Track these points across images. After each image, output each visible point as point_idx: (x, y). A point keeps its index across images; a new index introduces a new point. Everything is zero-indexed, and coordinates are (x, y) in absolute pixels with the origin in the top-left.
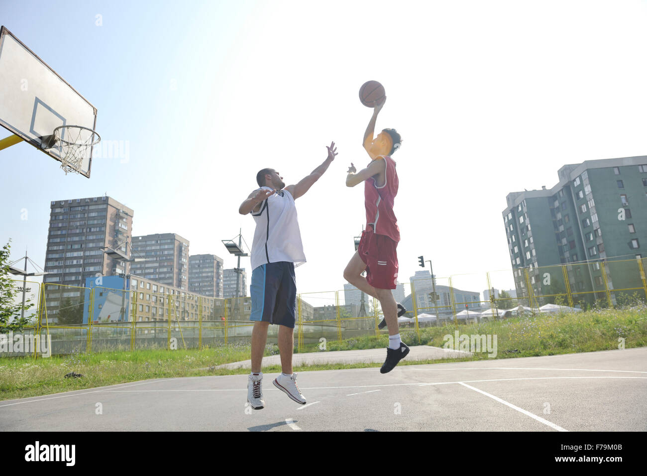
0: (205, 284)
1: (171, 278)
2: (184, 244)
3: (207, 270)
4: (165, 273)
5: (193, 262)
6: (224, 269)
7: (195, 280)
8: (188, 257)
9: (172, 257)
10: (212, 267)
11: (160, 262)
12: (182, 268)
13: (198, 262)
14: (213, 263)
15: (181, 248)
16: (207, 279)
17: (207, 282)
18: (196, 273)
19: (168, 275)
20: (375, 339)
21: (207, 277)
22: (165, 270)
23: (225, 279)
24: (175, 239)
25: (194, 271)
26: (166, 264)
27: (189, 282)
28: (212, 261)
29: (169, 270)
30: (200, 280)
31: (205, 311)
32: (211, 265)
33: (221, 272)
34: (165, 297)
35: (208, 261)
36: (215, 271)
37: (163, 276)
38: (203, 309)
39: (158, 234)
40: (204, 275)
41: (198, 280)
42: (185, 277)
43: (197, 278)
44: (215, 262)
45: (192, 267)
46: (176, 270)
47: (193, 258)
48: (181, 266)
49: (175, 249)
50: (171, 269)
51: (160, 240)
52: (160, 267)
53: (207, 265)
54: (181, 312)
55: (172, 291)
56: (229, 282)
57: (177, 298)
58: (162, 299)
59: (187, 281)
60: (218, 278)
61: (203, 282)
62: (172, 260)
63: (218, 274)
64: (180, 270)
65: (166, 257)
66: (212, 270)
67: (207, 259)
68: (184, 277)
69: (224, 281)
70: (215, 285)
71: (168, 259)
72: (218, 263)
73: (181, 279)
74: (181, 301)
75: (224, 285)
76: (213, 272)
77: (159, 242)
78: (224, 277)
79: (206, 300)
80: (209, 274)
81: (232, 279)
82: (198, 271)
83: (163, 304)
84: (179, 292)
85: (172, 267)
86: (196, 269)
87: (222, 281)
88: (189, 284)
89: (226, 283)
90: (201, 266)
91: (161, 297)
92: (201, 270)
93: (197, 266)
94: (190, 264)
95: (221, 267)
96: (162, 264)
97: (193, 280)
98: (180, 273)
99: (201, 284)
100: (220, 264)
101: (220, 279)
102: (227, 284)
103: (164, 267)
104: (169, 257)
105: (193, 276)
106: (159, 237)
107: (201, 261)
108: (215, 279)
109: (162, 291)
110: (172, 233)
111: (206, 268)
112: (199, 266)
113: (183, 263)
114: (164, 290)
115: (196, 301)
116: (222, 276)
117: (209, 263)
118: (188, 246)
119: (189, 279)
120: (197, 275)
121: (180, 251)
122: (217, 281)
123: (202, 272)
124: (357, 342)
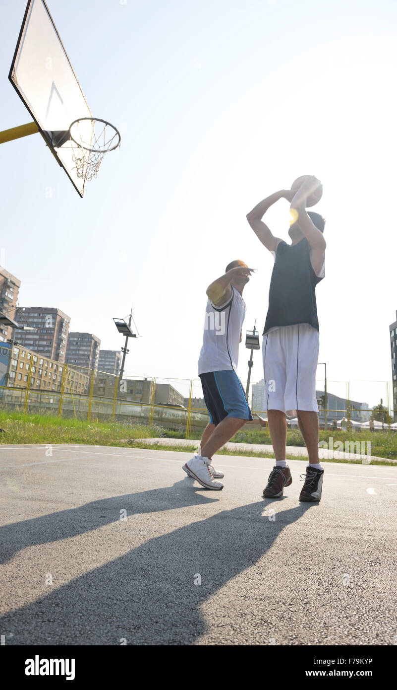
0: (81, 361)
1: (50, 352)
2: (65, 320)
3: (84, 348)
4: (44, 346)
5: (71, 339)
6: (101, 349)
7: (72, 357)
8: (67, 334)
9: (53, 331)
10: (90, 346)
11: (41, 334)
12: (61, 343)
13: (76, 339)
14: (91, 342)
15: (61, 324)
16: (83, 357)
17: (83, 360)
18: (74, 350)
19: (46, 349)
20: (264, 435)
21: (84, 355)
22: (44, 343)
23: (100, 359)
24: (57, 314)
25: (72, 348)
26: (46, 337)
27: (66, 357)
28: (90, 340)
29: (48, 344)
30: (77, 357)
31: (80, 387)
32: (89, 344)
33: (98, 351)
34: (44, 369)
35: (86, 340)
36: (92, 350)
37: (41, 348)
38: (78, 386)
39: (41, 308)
40: (81, 352)
41: (75, 357)
42: (63, 353)
43: (73, 355)
44: (93, 342)
45: (70, 343)
46: (54, 345)
47: (72, 335)
48: (60, 340)
49: (57, 323)
50: (50, 344)
51: (43, 314)
52: (40, 339)
53: (85, 344)
54: (57, 386)
55: (51, 364)
56: (104, 363)
57: (55, 371)
58: (41, 371)
59: (64, 356)
60: (94, 358)
61: (79, 359)
62: (52, 334)
63: (94, 354)
64: (59, 345)
65: (47, 331)
66: (89, 348)
67: (85, 338)
68: (61, 352)
69: (99, 361)
70: (90, 363)
71: (48, 333)
72: (96, 342)
73: (59, 354)
74: (58, 374)
75: (99, 365)
76: (90, 351)
77: (41, 315)
78: (100, 357)
79: (82, 377)
80: (86, 353)
81: (107, 360)
82: (75, 348)
83: (41, 376)
84: (57, 366)
85: (51, 341)
86: (74, 346)
87: (97, 360)
88: (65, 359)
89: (101, 363)
90: (79, 344)
91: (40, 369)
92: (78, 348)
93: (75, 343)
94: (69, 341)
95: (98, 347)
96: (42, 337)
97: (70, 357)
98: (58, 348)
99: (77, 361)
100: (97, 344)
101: (96, 359)
102: (101, 365)
103: (44, 340)
104: (49, 331)
105: (70, 352)
106: (42, 310)
107: (79, 339)
108: (91, 358)
109: (41, 363)
110: (55, 308)
111: (84, 346)
112: (77, 343)
113: (62, 338)
114: (43, 362)
115: (72, 377)
116: (98, 356)
117: (86, 342)
118: (69, 323)
119: (66, 355)
120: (74, 352)
121: (61, 326)
122: (92, 360)
123: (79, 350)
124: (246, 435)
